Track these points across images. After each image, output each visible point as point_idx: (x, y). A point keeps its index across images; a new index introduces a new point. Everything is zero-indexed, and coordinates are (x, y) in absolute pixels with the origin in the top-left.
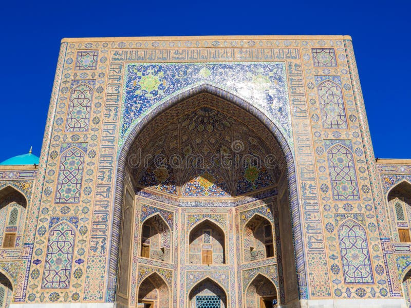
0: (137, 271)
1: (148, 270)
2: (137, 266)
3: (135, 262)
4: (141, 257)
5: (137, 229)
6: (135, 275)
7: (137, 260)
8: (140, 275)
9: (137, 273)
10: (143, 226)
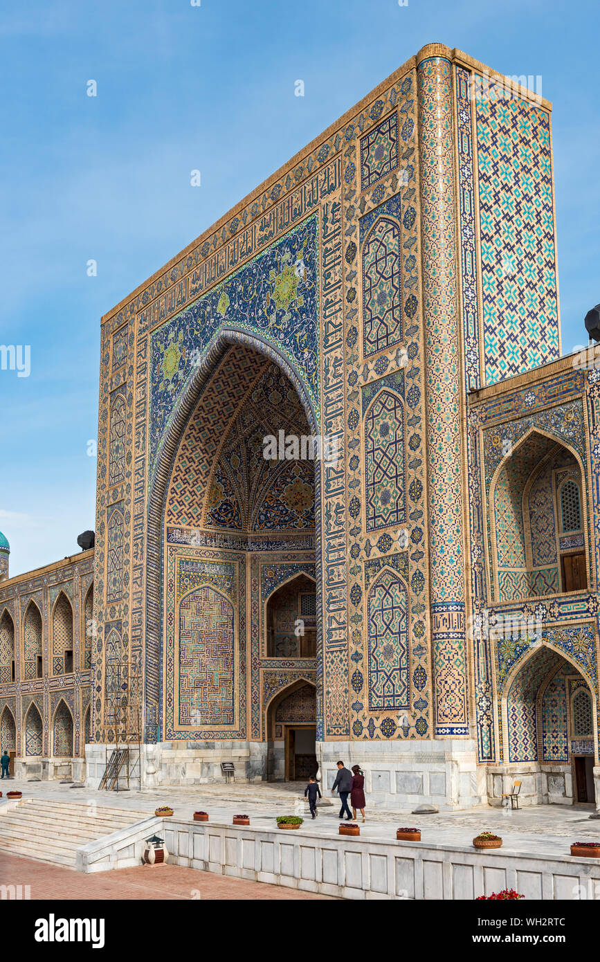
0: (261, 682)
1: (283, 678)
2: (261, 674)
3: (255, 668)
4: (268, 658)
5: (255, 612)
6: (258, 690)
7: (260, 664)
8: (269, 687)
9: (261, 686)
10: (268, 605)
